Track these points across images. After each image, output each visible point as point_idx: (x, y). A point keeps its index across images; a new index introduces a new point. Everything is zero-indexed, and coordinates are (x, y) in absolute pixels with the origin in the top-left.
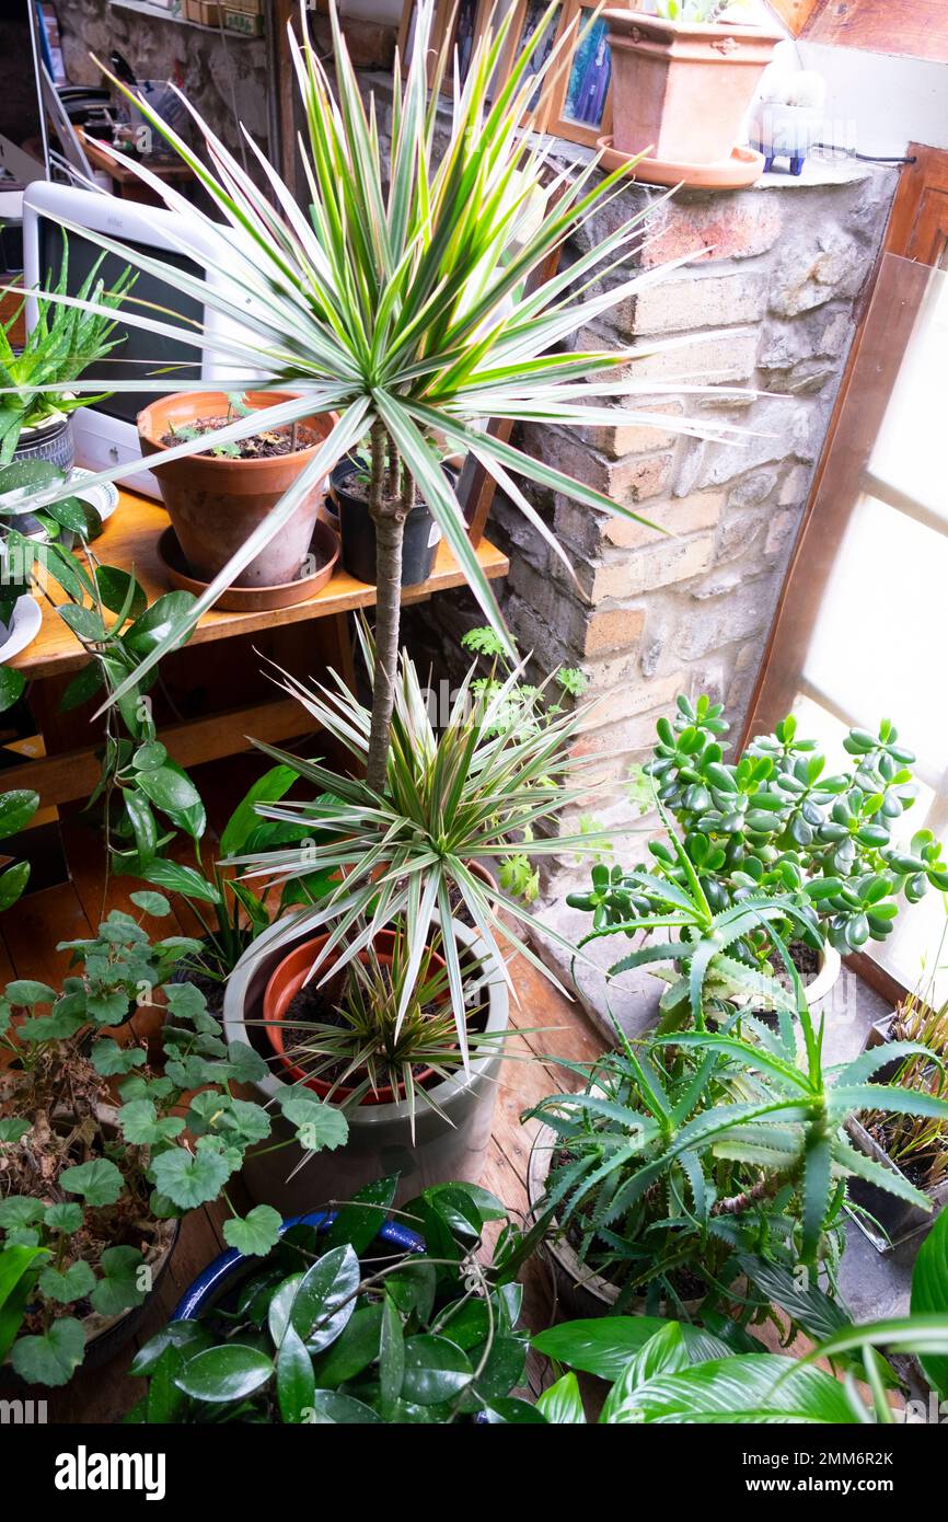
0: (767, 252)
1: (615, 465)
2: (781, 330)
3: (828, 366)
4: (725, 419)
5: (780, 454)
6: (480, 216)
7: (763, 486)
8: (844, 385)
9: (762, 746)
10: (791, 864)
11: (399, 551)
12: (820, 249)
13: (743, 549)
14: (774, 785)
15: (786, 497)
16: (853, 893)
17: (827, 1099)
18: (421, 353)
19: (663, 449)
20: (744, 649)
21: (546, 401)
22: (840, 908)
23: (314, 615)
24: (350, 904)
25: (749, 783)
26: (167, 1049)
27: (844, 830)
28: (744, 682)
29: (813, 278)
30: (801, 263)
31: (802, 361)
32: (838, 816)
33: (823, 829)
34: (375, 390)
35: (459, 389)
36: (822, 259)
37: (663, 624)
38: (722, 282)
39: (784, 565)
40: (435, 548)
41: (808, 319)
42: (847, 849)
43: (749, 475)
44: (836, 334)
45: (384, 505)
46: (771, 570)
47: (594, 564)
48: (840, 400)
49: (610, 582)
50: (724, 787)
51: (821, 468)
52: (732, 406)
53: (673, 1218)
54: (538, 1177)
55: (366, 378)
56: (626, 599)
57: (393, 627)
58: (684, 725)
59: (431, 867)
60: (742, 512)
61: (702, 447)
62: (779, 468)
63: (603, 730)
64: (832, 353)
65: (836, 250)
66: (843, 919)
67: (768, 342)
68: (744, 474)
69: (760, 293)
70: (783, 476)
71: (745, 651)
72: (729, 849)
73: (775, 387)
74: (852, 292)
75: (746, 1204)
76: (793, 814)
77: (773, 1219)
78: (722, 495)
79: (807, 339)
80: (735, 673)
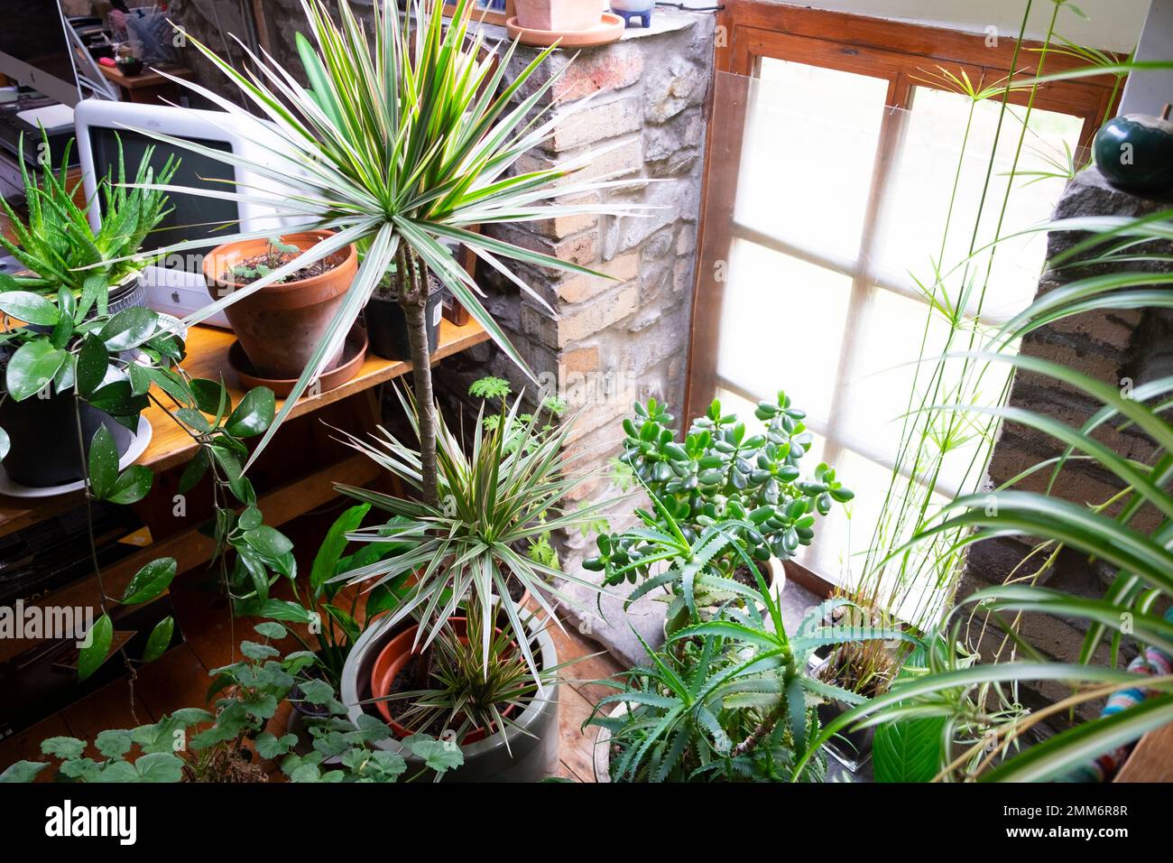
0: (637, 82)
1: (558, 245)
2: (656, 133)
3: (693, 153)
4: (629, 201)
5: (672, 219)
6: (454, 93)
7: (664, 244)
8: (707, 164)
9: (699, 426)
10: (737, 502)
11: (424, 327)
12: (673, 75)
13: (658, 291)
14: (713, 451)
15: (681, 250)
16: (782, 515)
17: (792, 647)
18: (422, 188)
19: (590, 228)
20: (673, 363)
21: (513, 207)
22: (776, 528)
23: (357, 390)
24: (432, 590)
25: (696, 451)
26: (311, 730)
27: (767, 473)
28: (677, 388)
29: (672, 95)
30: (661, 86)
31: (674, 152)
32: (762, 464)
33: (753, 475)
34: (394, 217)
35: (455, 208)
36: (675, 81)
37: (612, 352)
38: (610, 107)
39: (689, 297)
40: (438, 326)
41: (673, 123)
42: (772, 486)
43: (653, 238)
44: (694, 130)
45: (409, 297)
46: (680, 303)
47: (556, 318)
48: (706, 175)
49: (569, 330)
50: (679, 458)
51: (702, 225)
52: (632, 190)
53: (705, 764)
54: (602, 771)
55: (387, 210)
56: (583, 340)
57: (427, 383)
58: (642, 423)
59: (482, 555)
60: (653, 264)
61: (617, 223)
62: (673, 229)
63: (583, 440)
64: (694, 144)
65: (683, 74)
66: (779, 535)
67: (649, 143)
68: (650, 237)
69: (637, 111)
70: (676, 234)
71: (673, 364)
72: (692, 502)
73: (659, 173)
74: (700, 100)
75: (754, 742)
76: (731, 470)
77: (774, 751)
78: (637, 255)
79: (675, 137)
80: (669, 382)
